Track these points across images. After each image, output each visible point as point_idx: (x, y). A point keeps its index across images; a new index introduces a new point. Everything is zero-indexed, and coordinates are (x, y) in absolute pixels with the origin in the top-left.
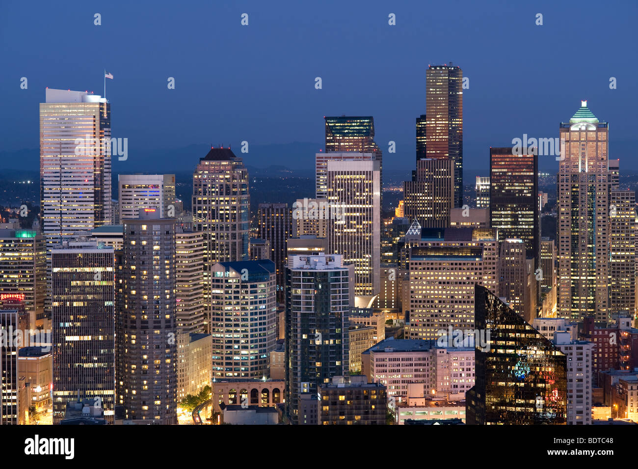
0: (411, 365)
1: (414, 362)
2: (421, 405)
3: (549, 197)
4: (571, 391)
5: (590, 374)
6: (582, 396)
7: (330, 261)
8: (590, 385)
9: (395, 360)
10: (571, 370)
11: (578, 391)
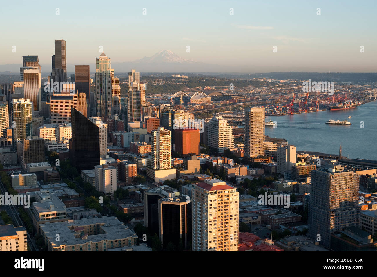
0: (52, 132)
1: (53, 131)
2: (55, 144)
3: (93, 80)
4: (101, 138)
5: (106, 133)
6: (104, 140)
7: (25, 101)
8: (106, 136)
9: (47, 131)
10: (101, 132)
11: (103, 138)
